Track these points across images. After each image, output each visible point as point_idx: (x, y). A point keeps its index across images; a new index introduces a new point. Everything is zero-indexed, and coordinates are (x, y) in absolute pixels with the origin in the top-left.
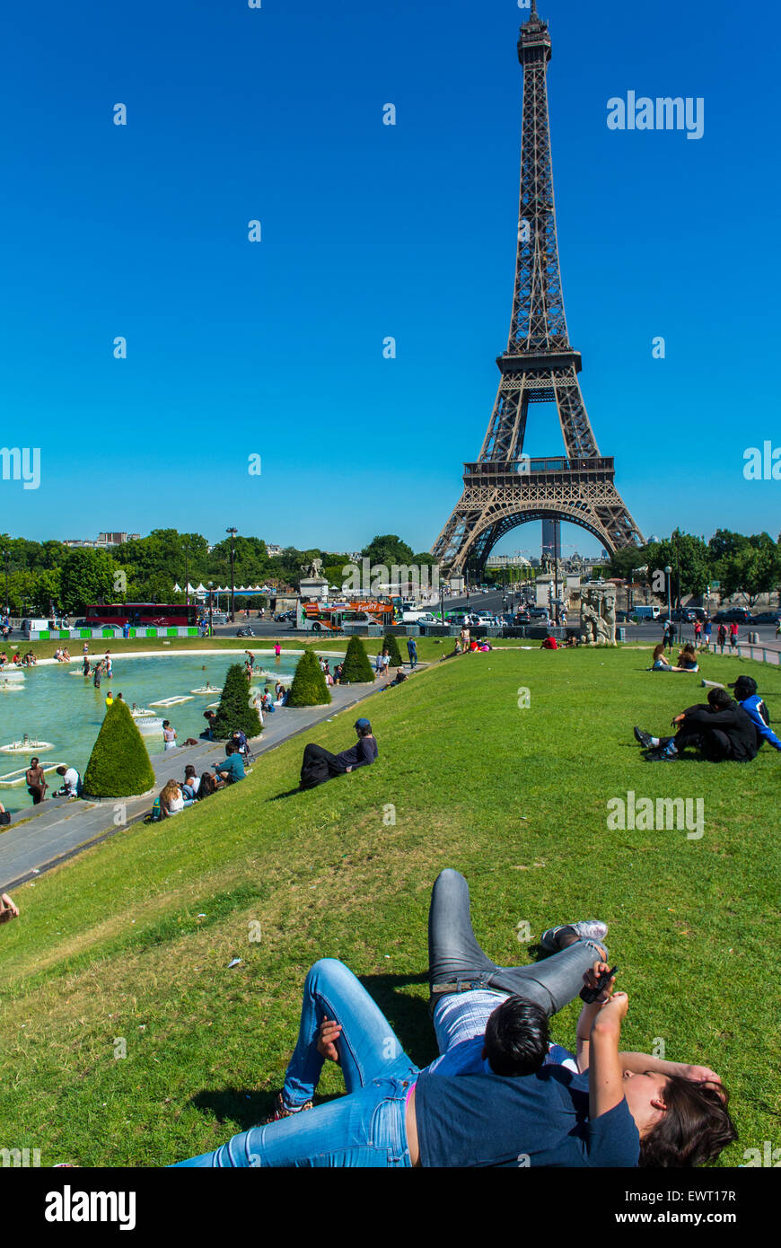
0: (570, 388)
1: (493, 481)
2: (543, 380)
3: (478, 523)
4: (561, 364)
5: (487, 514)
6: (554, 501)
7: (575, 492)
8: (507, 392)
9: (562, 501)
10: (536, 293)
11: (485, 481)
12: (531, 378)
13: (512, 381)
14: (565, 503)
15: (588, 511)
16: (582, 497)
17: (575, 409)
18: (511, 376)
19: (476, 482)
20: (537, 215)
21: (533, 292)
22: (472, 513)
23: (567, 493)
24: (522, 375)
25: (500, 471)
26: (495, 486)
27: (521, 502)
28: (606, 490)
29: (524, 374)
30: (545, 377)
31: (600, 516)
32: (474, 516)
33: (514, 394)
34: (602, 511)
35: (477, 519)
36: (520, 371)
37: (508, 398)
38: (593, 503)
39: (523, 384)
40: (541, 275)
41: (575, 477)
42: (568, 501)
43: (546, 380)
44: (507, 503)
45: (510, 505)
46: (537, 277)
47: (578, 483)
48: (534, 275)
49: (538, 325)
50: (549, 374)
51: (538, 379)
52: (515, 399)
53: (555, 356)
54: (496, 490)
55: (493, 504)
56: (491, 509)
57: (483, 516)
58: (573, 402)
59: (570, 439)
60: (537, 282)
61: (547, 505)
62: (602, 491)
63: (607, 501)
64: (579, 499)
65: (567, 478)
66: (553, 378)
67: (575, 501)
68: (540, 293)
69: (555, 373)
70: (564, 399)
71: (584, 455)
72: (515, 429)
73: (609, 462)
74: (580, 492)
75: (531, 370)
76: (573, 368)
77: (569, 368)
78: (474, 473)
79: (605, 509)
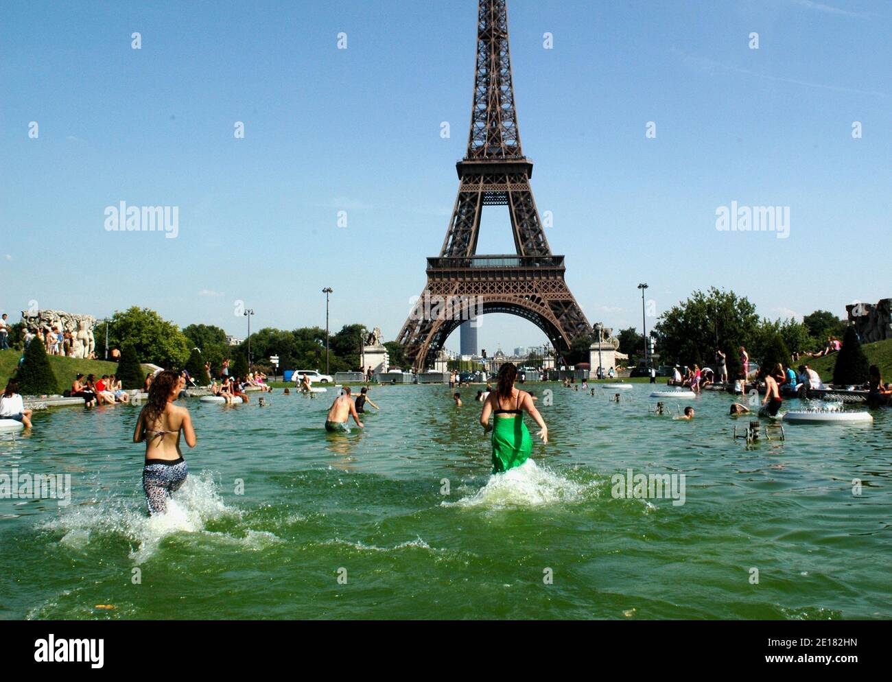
0: (523, 193)
1: (455, 274)
2: (499, 185)
4: (515, 171)
6: (511, 295)
7: (530, 287)
8: (465, 193)
9: (518, 294)
10: (492, 106)
11: (447, 274)
12: (488, 182)
13: (471, 184)
14: (521, 297)
15: (543, 305)
16: (536, 292)
17: (528, 212)
18: (469, 180)
19: (440, 274)
20: (493, 40)
21: (490, 106)
23: (523, 287)
24: (480, 180)
25: (461, 266)
26: (457, 280)
27: (482, 295)
28: (557, 286)
29: (482, 177)
30: (501, 182)
31: (553, 309)
33: (473, 196)
34: (555, 305)
36: (478, 175)
37: (468, 200)
38: (546, 297)
39: (481, 188)
40: (496, 92)
41: (531, 273)
42: (524, 295)
43: (502, 185)
46: (493, 92)
47: (533, 278)
48: (490, 92)
49: (494, 135)
50: (505, 179)
51: (495, 184)
52: (474, 200)
53: (510, 164)
54: (458, 283)
58: (526, 205)
59: (524, 239)
60: (494, 98)
61: (504, 298)
62: (554, 287)
63: (558, 296)
64: (535, 294)
65: (523, 273)
66: (508, 183)
67: (531, 295)
68: (495, 107)
69: (510, 179)
70: (519, 203)
71: (537, 254)
72: (473, 228)
73: (559, 259)
74: (534, 287)
75: (488, 175)
76: (526, 175)
77: (522, 175)
78: (438, 267)
79: (557, 303)
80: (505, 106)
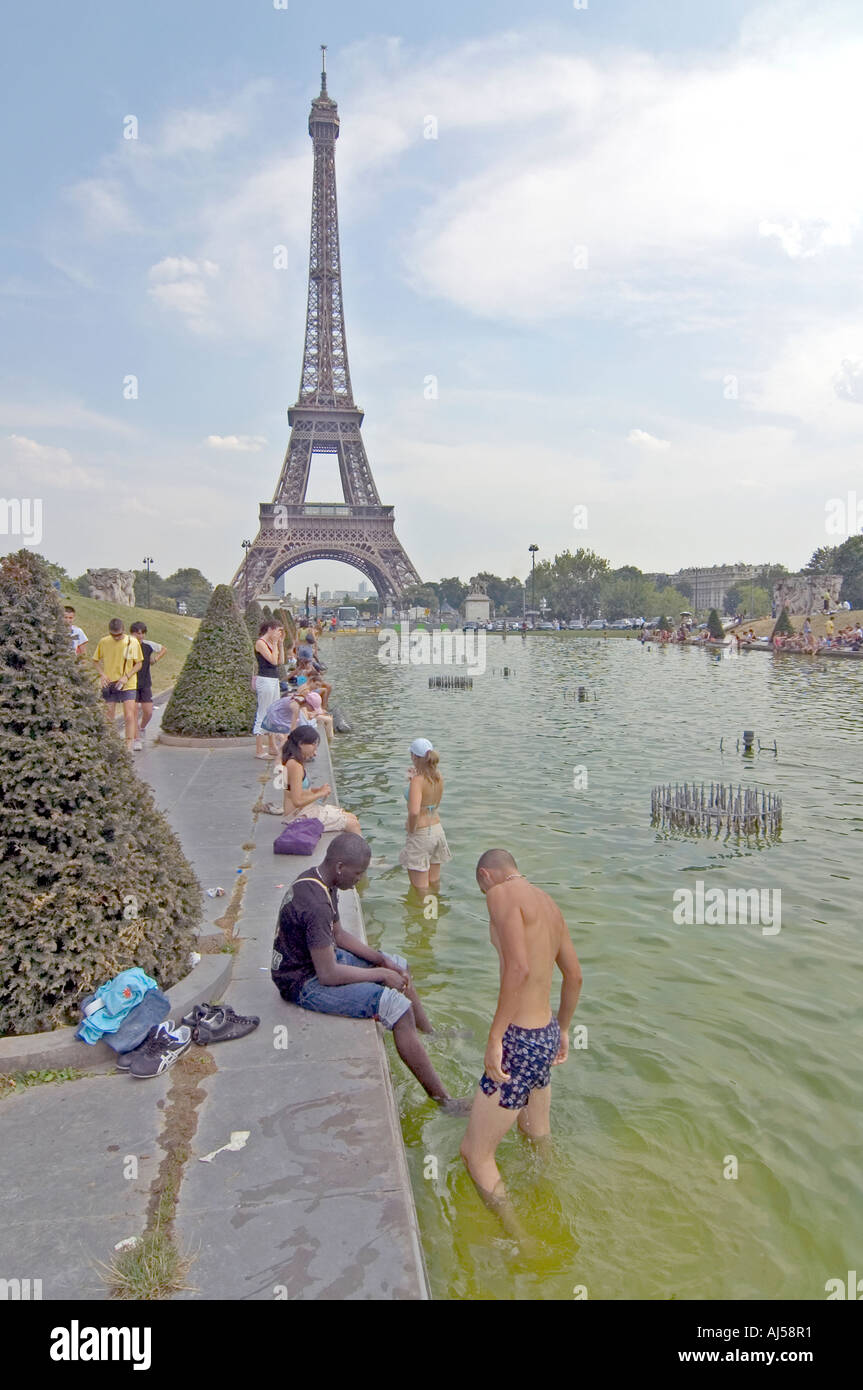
0: (355, 443)
2: (331, 433)
3: (275, 559)
4: (347, 420)
5: (283, 552)
6: (343, 543)
7: (361, 536)
8: (296, 440)
9: (349, 542)
10: (324, 351)
12: (320, 430)
13: (302, 432)
14: (353, 545)
15: (373, 553)
16: (367, 540)
17: (359, 461)
18: (300, 427)
19: (273, 522)
20: (325, 281)
21: (322, 351)
22: (268, 551)
23: (354, 536)
24: (312, 427)
25: (294, 513)
26: (290, 527)
27: (314, 542)
28: (387, 536)
29: (314, 427)
30: (333, 431)
31: (382, 557)
32: (271, 553)
33: (306, 443)
34: (384, 552)
35: (274, 555)
36: (310, 422)
37: (300, 447)
38: (376, 546)
39: (313, 435)
40: (328, 337)
41: (362, 522)
42: (355, 543)
43: (333, 433)
44: (301, 543)
45: (304, 544)
46: (325, 337)
47: (363, 527)
48: (322, 336)
49: (326, 382)
50: (336, 427)
51: (327, 432)
52: (306, 448)
53: (343, 412)
54: (291, 530)
55: (288, 543)
56: (286, 546)
57: (279, 553)
58: (357, 455)
59: (355, 488)
60: (325, 343)
61: (336, 546)
62: (383, 536)
63: (388, 545)
64: (364, 542)
65: (354, 522)
66: (340, 433)
67: (361, 543)
68: (327, 353)
69: (341, 428)
70: (349, 452)
71: (368, 503)
72: (305, 476)
73: (390, 509)
74: (365, 536)
75: (320, 423)
76: (358, 423)
77: (354, 423)
78: (270, 514)
79: (386, 552)
80: (337, 352)
